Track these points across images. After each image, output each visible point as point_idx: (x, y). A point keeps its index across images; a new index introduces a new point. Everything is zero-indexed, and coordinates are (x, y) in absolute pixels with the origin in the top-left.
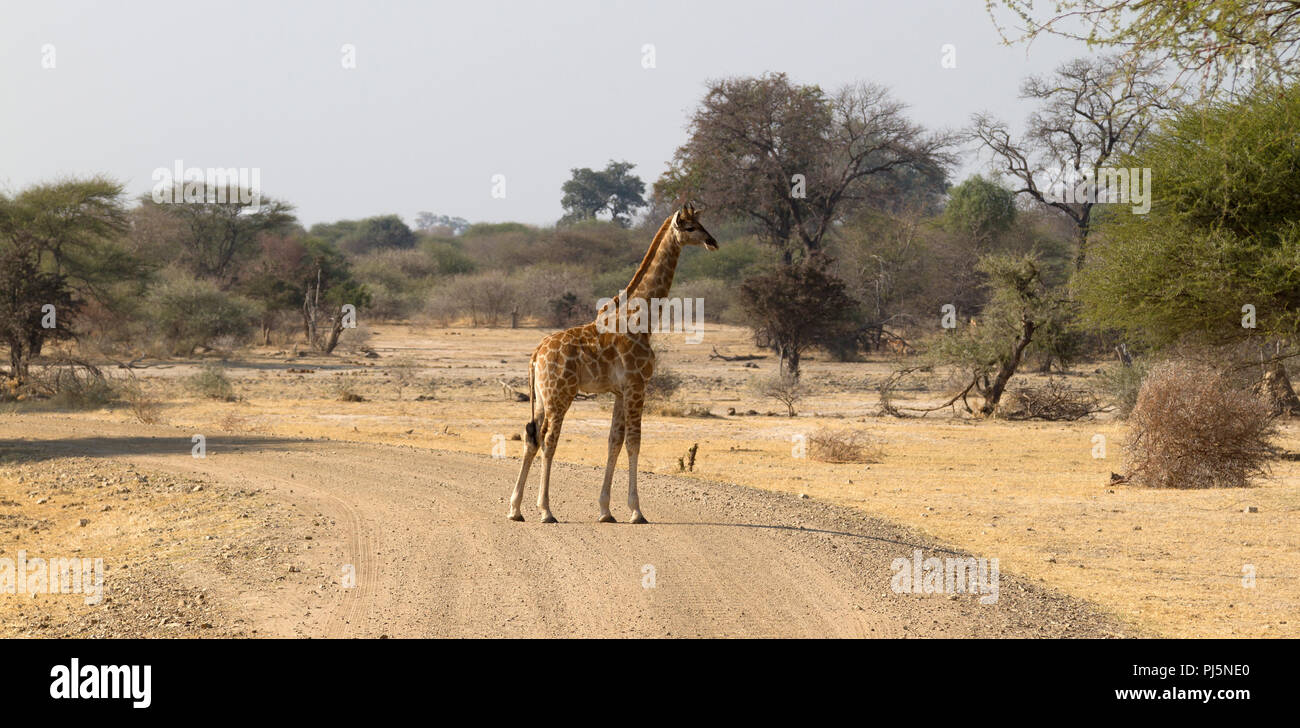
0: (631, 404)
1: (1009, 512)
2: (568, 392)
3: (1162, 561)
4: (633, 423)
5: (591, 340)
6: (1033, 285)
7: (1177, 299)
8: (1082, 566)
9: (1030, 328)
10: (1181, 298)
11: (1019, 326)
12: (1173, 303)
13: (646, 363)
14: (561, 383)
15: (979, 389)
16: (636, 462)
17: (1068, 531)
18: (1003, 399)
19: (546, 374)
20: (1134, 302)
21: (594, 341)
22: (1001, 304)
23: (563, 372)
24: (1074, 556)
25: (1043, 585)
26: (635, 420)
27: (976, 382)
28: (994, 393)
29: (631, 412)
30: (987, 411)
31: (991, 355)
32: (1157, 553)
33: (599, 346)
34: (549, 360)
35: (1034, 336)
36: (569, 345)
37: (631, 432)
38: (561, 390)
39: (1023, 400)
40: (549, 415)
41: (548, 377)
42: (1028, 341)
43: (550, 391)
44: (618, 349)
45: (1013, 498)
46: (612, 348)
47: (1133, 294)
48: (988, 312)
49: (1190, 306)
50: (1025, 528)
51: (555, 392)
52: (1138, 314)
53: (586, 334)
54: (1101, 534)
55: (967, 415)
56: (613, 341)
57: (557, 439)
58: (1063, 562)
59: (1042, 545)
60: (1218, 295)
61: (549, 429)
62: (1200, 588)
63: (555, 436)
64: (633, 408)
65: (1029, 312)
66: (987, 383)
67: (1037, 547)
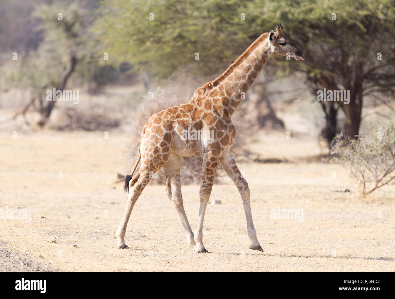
0: (208, 164)
1: (31, 204)
2: (162, 158)
3: (138, 242)
4: (208, 178)
5: (185, 116)
6: (77, 28)
7: (175, 39)
8: (75, 246)
9: (74, 61)
10: (178, 39)
11: (66, 59)
12: (172, 43)
13: (224, 135)
14: (156, 150)
15: (35, 107)
16: (205, 208)
17: (72, 219)
18: (55, 115)
19: (147, 142)
20: (142, 41)
21: (188, 116)
22: (52, 42)
23: (160, 142)
24: (72, 238)
25: (40, 260)
26: (210, 176)
27: (33, 101)
28: (47, 110)
29: (207, 170)
30: (41, 124)
31: (45, 81)
32: (137, 236)
33: (190, 120)
34: (152, 132)
35: (78, 67)
36: (167, 121)
37: (205, 184)
38: (156, 155)
39: (70, 117)
40: (142, 171)
41: (149, 144)
42: (73, 70)
43: (148, 154)
44: (204, 122)
45: (37, 193)
46: (201, 122)
47: (141, 36)
48: (44, 48)
49: (185, 45)
50: (39, 216)
51: (151, 156)
52: (145, 51)
53: (181, 111)
54: (98, 221)
55: (25, 127)
56: (202, 116)
57: (142, 189)
58: (62, 242)
59: (49, 229)
60: (206, 37)
61: (139, 180)
62: (162, 262)
63: (142, 186)
64: (210, 167)
65: (74, 48)
66: (41, 103)
67: (44, 231)
